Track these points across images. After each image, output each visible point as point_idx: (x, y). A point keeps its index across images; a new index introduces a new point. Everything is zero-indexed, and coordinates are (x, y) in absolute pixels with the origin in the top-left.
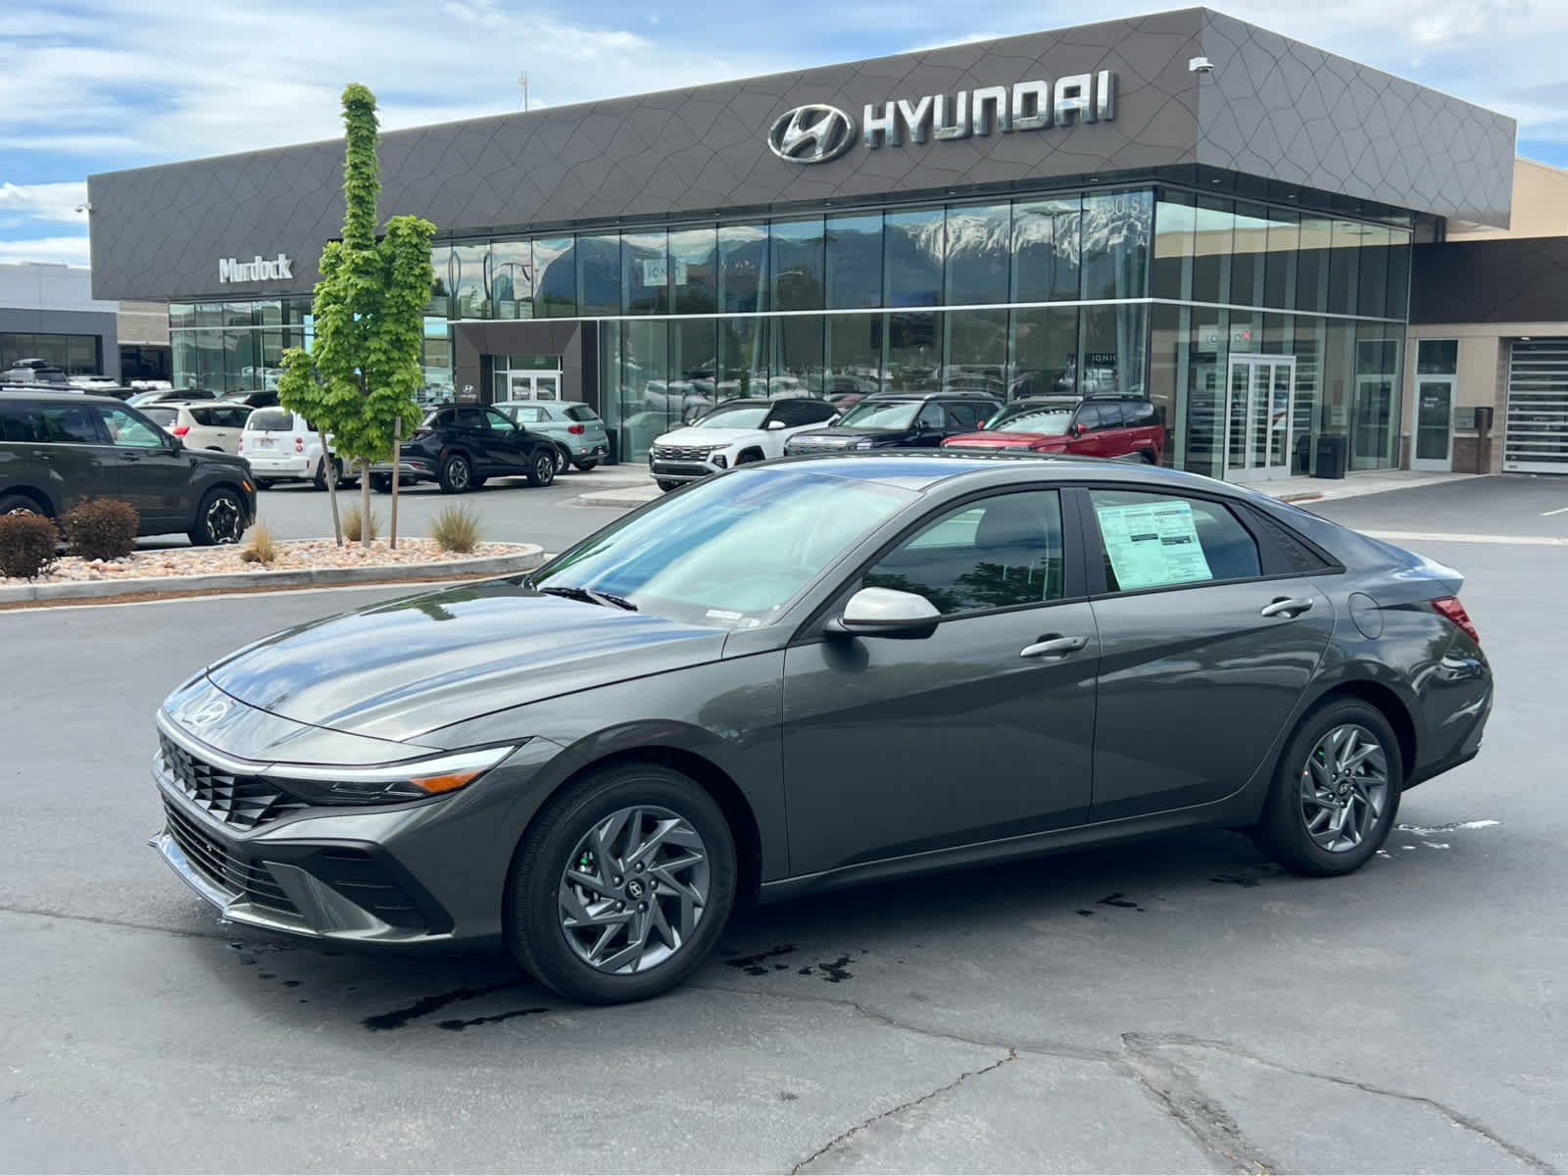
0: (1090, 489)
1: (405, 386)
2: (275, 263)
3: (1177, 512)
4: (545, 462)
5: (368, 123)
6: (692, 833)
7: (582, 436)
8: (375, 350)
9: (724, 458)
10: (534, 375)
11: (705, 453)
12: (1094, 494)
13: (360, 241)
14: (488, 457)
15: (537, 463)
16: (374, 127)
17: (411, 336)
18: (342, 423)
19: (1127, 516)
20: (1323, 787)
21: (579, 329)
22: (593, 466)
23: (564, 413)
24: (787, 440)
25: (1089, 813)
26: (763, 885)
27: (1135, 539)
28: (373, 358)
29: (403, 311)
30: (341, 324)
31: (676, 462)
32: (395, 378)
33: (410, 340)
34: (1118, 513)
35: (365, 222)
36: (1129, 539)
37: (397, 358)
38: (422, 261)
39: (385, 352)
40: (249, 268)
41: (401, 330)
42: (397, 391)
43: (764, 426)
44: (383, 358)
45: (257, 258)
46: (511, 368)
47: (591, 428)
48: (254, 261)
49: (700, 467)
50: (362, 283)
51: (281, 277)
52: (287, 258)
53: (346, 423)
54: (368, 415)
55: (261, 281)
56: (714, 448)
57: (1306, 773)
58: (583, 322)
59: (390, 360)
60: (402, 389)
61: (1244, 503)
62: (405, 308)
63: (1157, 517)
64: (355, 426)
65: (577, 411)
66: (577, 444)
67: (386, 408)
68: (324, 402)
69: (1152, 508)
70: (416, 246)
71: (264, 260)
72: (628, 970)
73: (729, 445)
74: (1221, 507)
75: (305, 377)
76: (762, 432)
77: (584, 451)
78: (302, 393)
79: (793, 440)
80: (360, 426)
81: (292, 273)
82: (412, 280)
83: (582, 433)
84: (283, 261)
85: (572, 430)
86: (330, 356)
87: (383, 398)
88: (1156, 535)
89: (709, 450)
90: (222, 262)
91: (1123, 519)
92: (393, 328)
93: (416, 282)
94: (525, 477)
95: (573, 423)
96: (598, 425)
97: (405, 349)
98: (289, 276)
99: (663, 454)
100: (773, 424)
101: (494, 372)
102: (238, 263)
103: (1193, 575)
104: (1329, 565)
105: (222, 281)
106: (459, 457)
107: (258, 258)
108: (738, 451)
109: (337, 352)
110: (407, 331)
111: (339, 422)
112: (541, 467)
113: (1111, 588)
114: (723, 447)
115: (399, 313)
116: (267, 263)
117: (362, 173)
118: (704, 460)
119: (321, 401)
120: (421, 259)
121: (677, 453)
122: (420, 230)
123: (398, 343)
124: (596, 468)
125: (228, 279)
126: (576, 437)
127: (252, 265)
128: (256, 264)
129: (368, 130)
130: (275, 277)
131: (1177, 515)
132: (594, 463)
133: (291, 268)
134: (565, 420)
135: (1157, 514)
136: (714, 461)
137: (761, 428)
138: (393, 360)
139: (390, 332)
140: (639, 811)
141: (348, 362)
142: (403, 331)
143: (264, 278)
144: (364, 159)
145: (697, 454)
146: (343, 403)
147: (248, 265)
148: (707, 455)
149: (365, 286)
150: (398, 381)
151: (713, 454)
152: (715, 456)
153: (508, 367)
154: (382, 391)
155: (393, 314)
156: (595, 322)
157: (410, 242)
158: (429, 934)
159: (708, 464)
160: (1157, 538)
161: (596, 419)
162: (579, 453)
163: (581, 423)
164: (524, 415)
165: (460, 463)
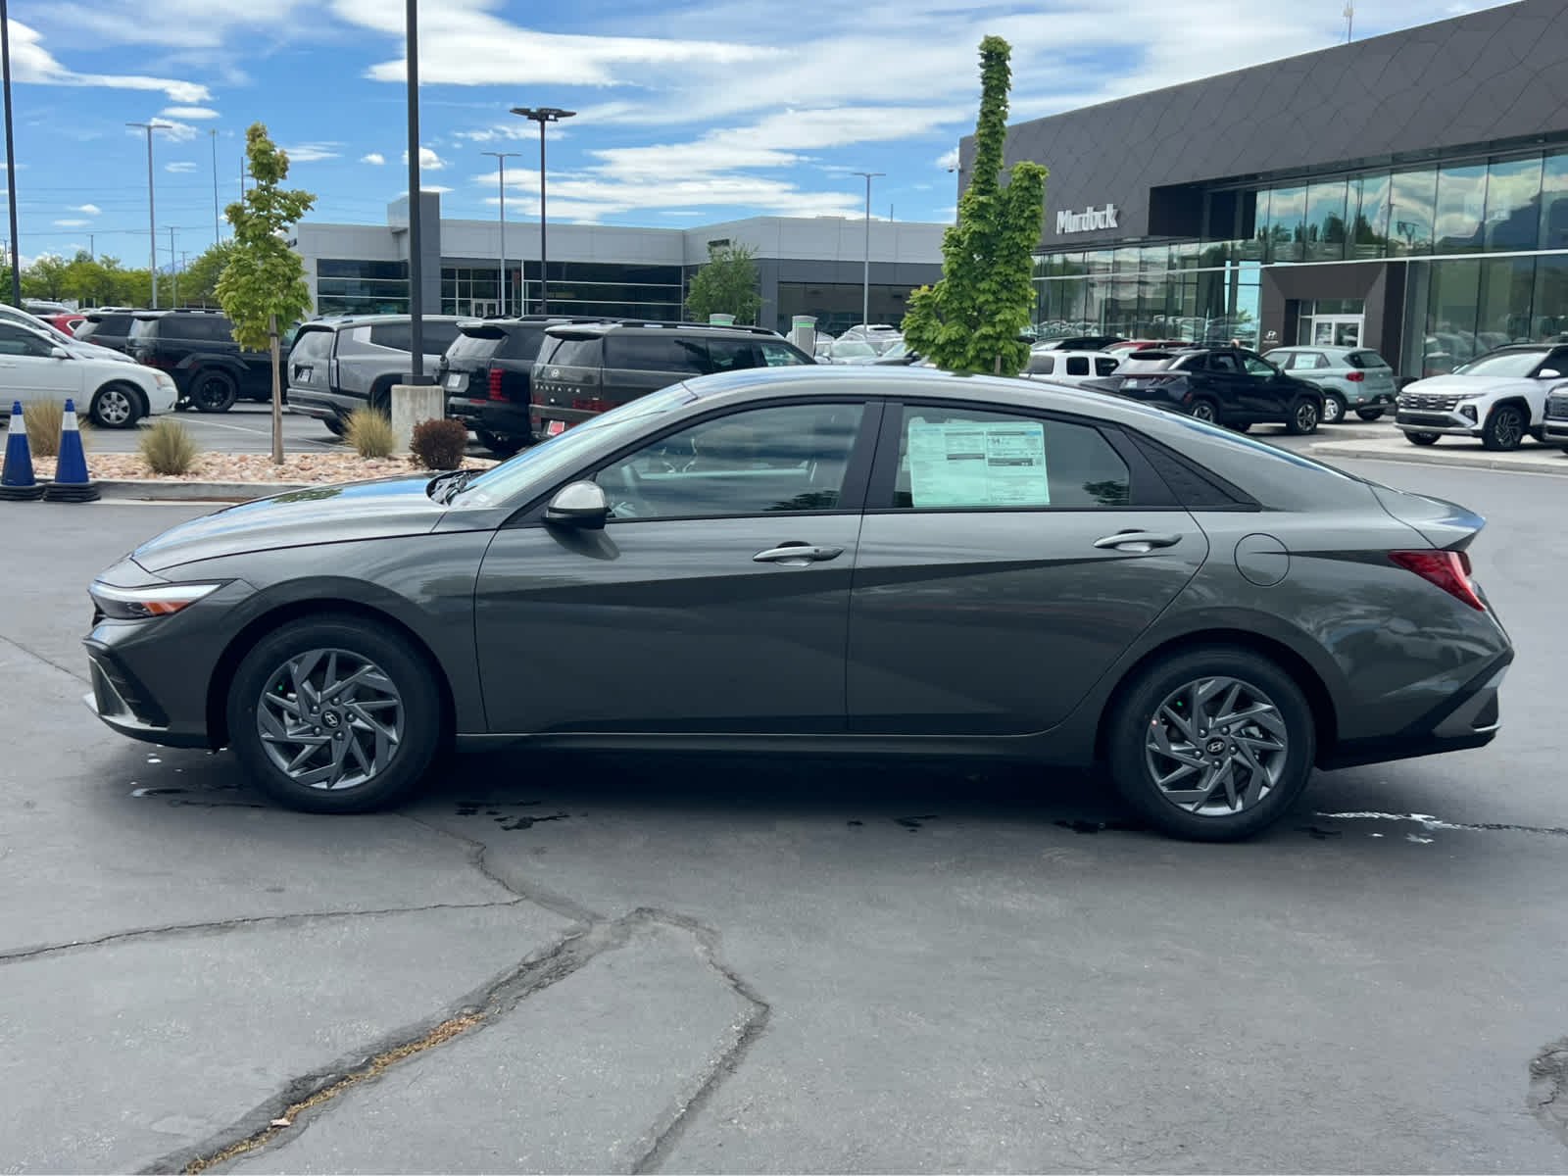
0: (905, 405)
1: (1006, 326)
2: (1103, 213)
3: (1023, 433)
4: (1307, 409)
5: (999, 72)
6: (385, 679)
7: (1360, 383)
8: (984, 292)
9: (1474, 409)
10: (1336, 319)
11: (1453, 402)
12: (908, 410)
13: (982, 186)
14: (1237, 402)
15: (1297, 411)
16: (1006, 76)
17: (1019, 276)
18: (951, 361)
19: (947, 434)
20: (1187, 742)
21: (1384, 270)
22: (1379, 416)
23: (1344, 359)
24: (1551, 391)
25: (848, 724)
26: (459, 735)
27: (951, 458)
28: (982, 299)
29: (1013, 253)
30: (955, 267)
31: (1421, 412)
32: (998, 317)
33: (1018, 281)
34: (937, 430)
35: (988, 169)
36: (945, 457)
37: (1004, 298)
38: (1033, 204)
39: (994, 293)
40: (1081, 218)
41: (1010, 271)
42: (998, 330)
43: (1534, 374)
44: (991, 298)
45: (1088, 208)
46: (1317, 313)
47: (1372, 376)
48: (1085, 212)
49: (1446, 418)
50: (976, 227)
51: (1107, 226)
52: (1114, 208)
53: (954, 360)
54: (971, 353)
55: (1090, 231)
56: (1464, 397)
57: (1154, 722)
58: (1388, 263)
59: (998, 300)
60: (1003, 329)
61: (1124, 429)
62: (1015, 250)
63: (990, 437)
64: (960, 364)
65: (1362, 356)
66: (1353, 391)
67: (987, 347)
68: (936, 342)
69: (985, 427)
70: (1027, 189)
71: (1095, 210)
72: (324, 786)
73: (1483, 395)
74: (1094, 431)
75: (927, 316)
76: (1531, 381)
77: (1361, 400)
78: (921, 332)
79: (1555, 391)
80: (965, 364)
81: (1118, 223)
82: (1022, 222)
83: (1361, 380)
84: (1110, 210)
85: (1350, 377)
86: (945, 298)
87: (985, 337)
88: (983, 455)
89: (1458, 400)
90: (1060, 214)
91: (943, 436)
92: (1002, 270)
93: (1025, 224)
94: (1284, 425)
95: (1353, 370)
96: (1384, 374)
97: (1014, 289)
98: (1114, 225)
99: (1408, 404)
100: (1545, 373)
101: (1300, 316)
102: (1073, 214)
103: (1022, 499)
104: (1237, 502)
105: (1058, 232)
106: (1205, 402)
107: (1090, 209)
108: (1492, 402)
109: (951, 294)
110: (1016, 272)
111: (948, 360)
112: (1302, 414)
113: (903, 502)
114: (1475, 396)
115: (1011, 254)
116: (1096, 213)
117: (989, 121)
118: (1452, 410)
119: (934, 340)
120: (1032, 201)
121: (1422, 402)
122: (1031, 173)
123: (1007, 284)
124: (1383, 418)
125: (1064, 230)
126: (1354, 384)
127: (1083, 216)
128: (1087, 215)
129: (998, 79)
130: (1101, 227)
131: (1023, 437)
132: (1380, 412)
133: (1117, 217)
134: (1341, 367)
135: (991, 434)
136: (1463, 411)
137: (1529, 376)
138: (1001, 300)
139: (1000, 273)
140: (334, 653)
141: (961, 303)
142: (1012, 273)
143: (1093, 228)
144: (993, 108)
145: (1443, 403)
146: (950, 342)
147: (1080, 216)
148: (1454, 405)
149: (977, 230)
150: (1000, 321)
151: (1461, 404)
152: (1464, 406)
153: (1314, 312)
154: (986, 330)
155: (1004, 256)
156: (1405, 262)
157: (1020, 186)
158: (152, 726)
159: (1455, 414)
160: (983, 458)
161: (1382, 366)
162: (1356, 402)
163: (1362, 370)
164: (1302, 361)
165: (1206, 408)
